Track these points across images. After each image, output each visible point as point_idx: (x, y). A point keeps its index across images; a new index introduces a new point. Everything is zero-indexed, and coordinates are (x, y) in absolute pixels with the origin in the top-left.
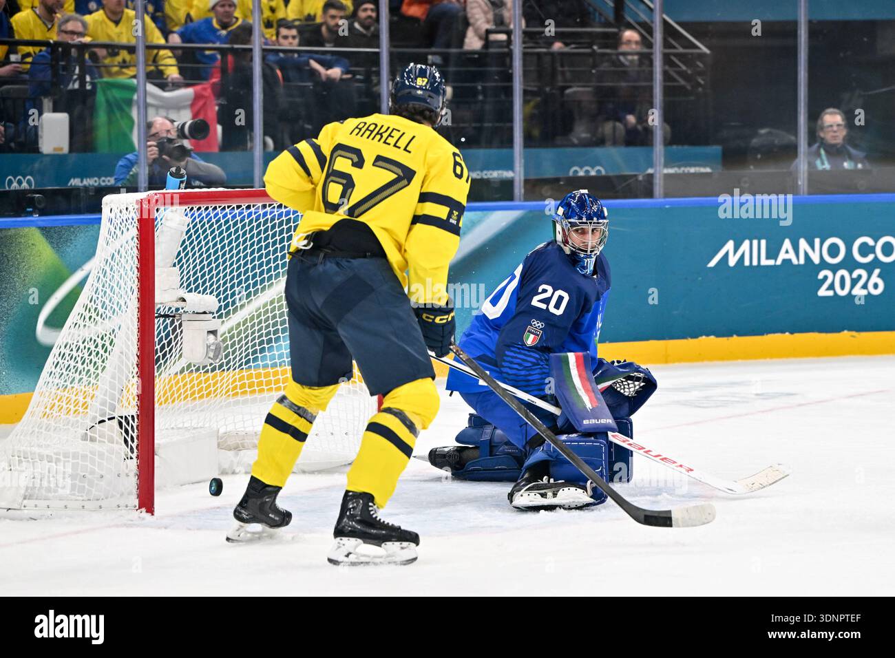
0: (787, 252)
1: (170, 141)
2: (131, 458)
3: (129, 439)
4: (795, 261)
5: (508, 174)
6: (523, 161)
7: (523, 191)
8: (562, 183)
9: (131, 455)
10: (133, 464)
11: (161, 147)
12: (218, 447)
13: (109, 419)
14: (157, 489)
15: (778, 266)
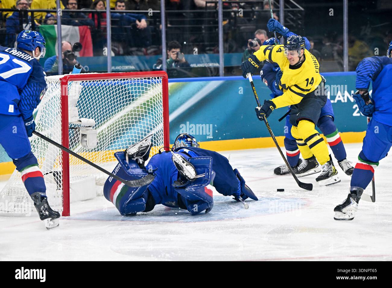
0: (339, 97)
1: (69, 52)
2: (60, 189)
3: (58, 182)
4: (343, 101)
5: (216, 65)
6: (223, 59)
7: (223, 72)
8: (240, 68)
9: (60, 188)
10: (61, 192)
11: (65, 54)
12: (96, 184)
13: (50, 173)
14: (71, 203)
15: (335, 103)
